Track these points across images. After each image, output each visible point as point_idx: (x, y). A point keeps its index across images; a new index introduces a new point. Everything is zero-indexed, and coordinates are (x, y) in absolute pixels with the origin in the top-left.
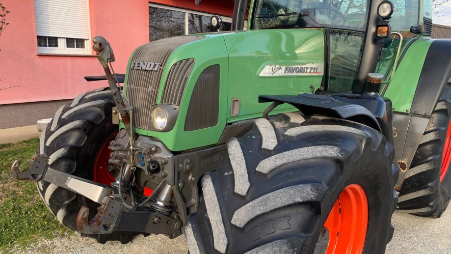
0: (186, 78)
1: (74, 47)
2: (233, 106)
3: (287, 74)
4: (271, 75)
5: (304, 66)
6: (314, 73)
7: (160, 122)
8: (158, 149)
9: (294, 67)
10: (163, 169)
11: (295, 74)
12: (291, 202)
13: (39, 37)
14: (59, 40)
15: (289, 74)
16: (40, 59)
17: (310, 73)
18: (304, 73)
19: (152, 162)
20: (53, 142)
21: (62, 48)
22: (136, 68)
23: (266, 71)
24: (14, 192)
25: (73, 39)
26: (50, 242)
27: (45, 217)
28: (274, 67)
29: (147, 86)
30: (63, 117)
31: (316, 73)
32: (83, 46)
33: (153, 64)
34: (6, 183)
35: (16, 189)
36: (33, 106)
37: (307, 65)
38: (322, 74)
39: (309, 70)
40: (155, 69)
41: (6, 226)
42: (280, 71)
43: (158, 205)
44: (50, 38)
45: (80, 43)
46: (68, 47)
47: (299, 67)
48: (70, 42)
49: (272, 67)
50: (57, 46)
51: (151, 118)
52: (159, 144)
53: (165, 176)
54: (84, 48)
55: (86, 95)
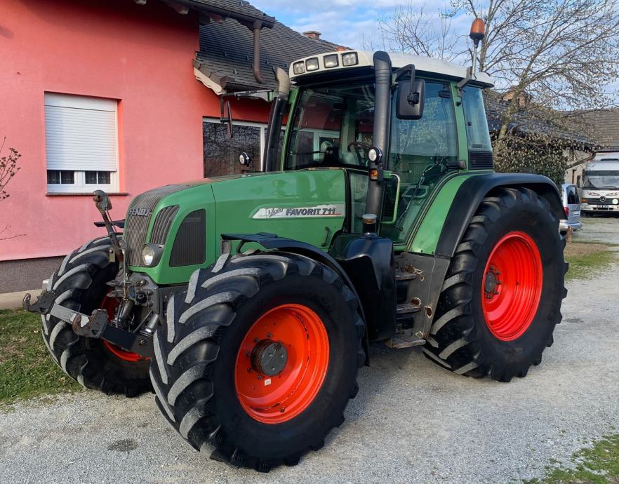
0: (171, 222)
1: (95, 183)
2: (223, 246)
3: (289, 216)
4: (268, 217)
5: (313, 208)
6: (329, 214)
7: (149, 259)
8: (146, 283)
9: (299, 209)
10: (149, 300)
11: (301, 216)
12: (214, 303)
13: (49, 172)
14: (75, 174)
15: (293, 216)
16: (48, 200)
17: (324, 214)
18: (314, 214)
19: (140, 293)
20: (59, 285)
21: (80, 185)
22: (133, 214)
23: (262, 213)
24: (15, 355)
25: (95, 172)
26: (53, 396)
27: (48, 377)
28: (271, 209)
29: (139, 229)
30: (71, 262)
31: (333, 214)
32: (108, 182)
33: (145, 210)
34: (6, 346)
35: (17, 352)
36: (37, 263)
37: (318, 207)
38: (343, 214)
39: (321, 212)
40: (146, 215)
41: (7, 383)
42: (280, 213)
43: (147, 332)
44: (64, 172)
45: (104, 176)
46: (87, 182)
47: (307, 209)
48: (91, 176)
49: (268, 210)
50: (72, 182)
51: (141, 256)
52: (147, 279)
53: (151, 305)
54: (110, 183)
55: (94, 241)
